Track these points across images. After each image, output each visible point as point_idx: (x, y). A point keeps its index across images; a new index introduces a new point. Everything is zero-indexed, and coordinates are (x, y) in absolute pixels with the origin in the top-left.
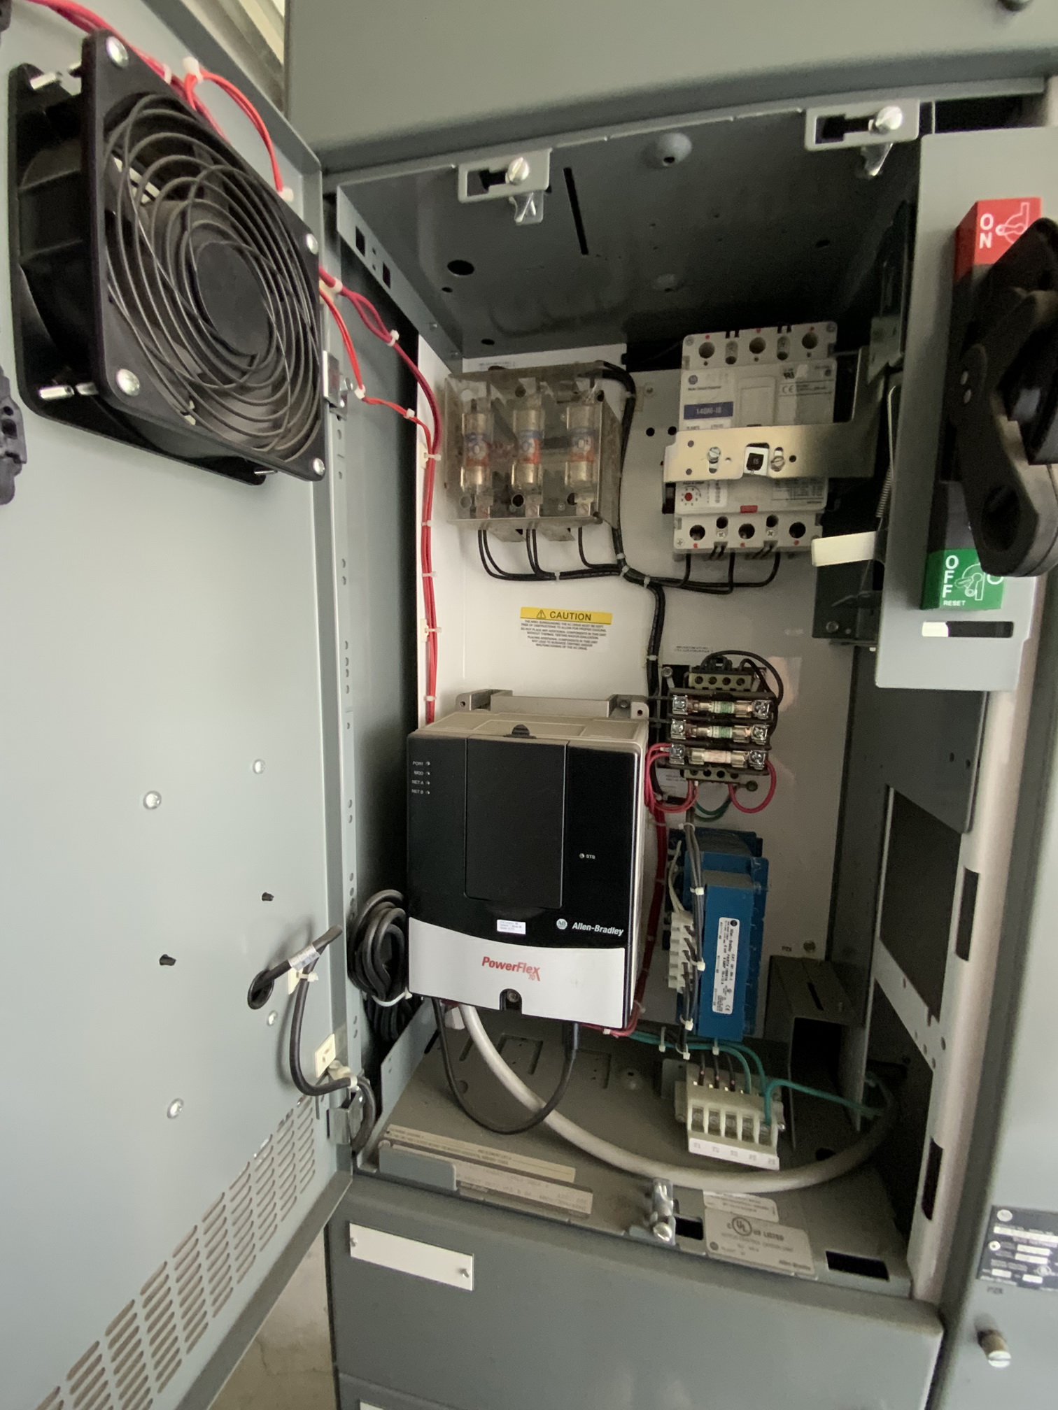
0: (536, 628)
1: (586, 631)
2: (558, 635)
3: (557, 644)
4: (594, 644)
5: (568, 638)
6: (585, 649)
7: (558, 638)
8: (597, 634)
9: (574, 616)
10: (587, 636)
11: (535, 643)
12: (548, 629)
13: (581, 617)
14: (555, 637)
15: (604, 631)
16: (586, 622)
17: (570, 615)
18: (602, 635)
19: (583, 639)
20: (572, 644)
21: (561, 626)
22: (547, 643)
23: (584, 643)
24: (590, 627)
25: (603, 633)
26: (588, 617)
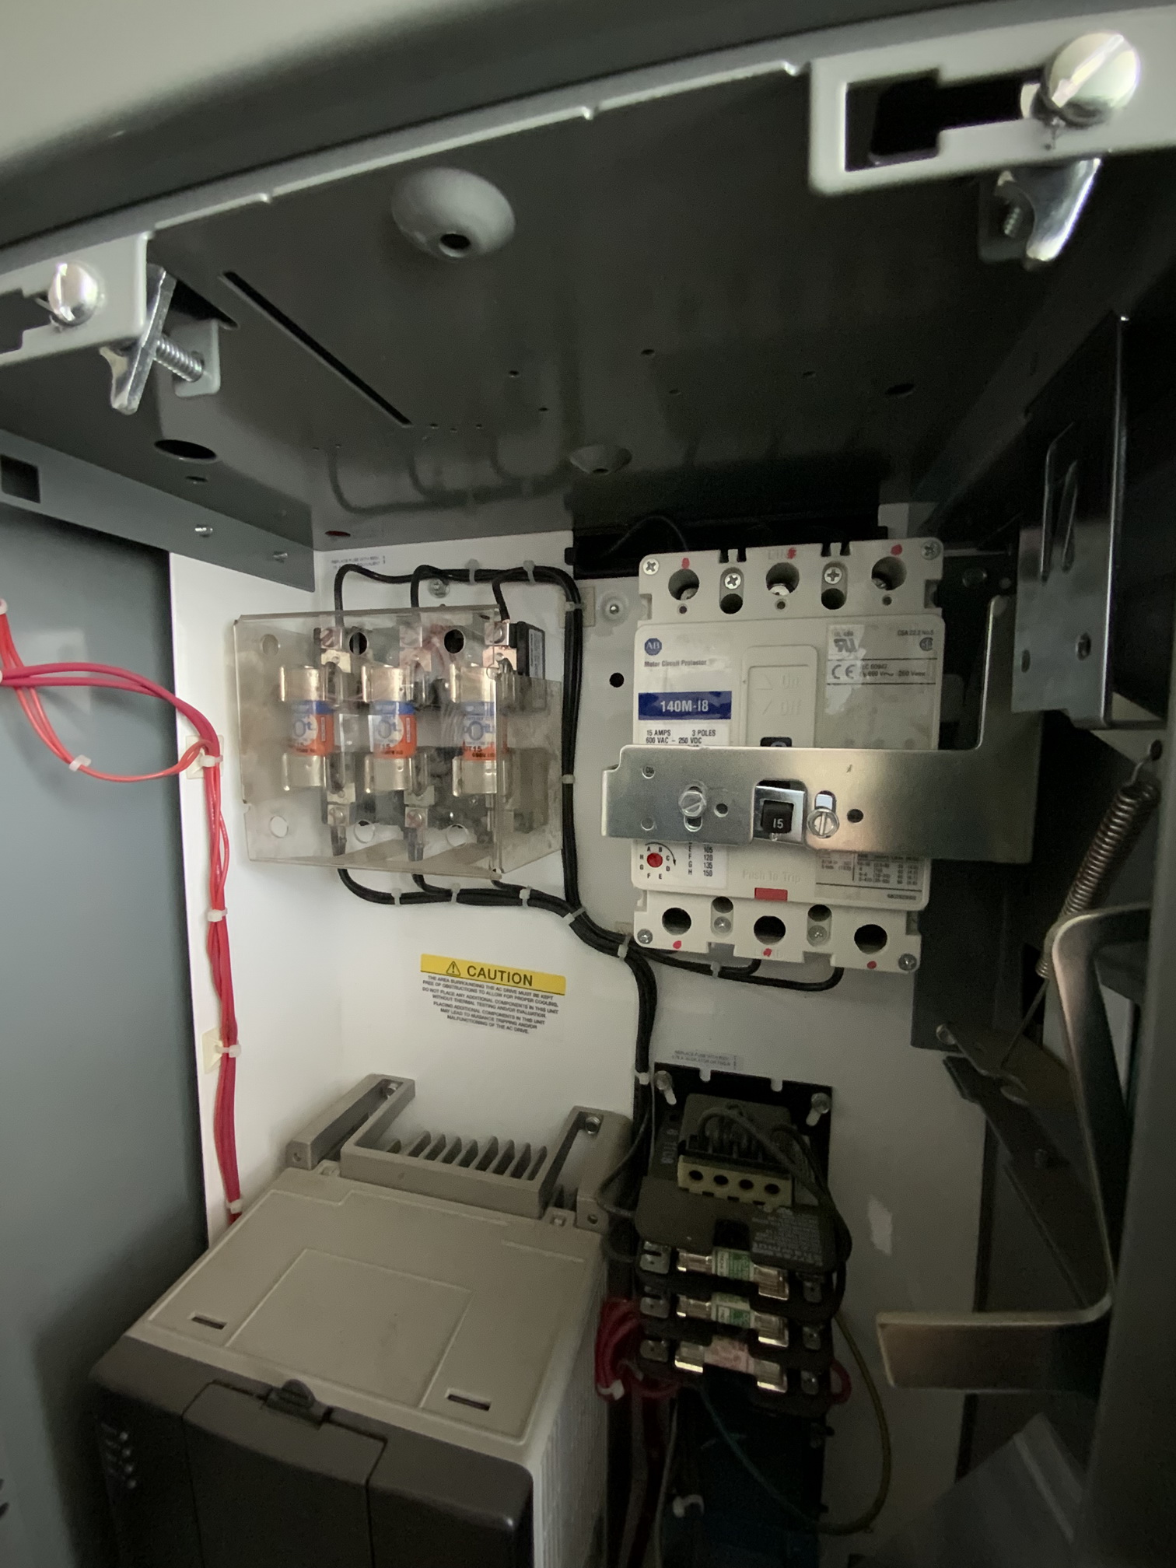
0: (446, 990)
1: (526, 1003)
2: (480, 1004)
3: (479, 1021)
4: (538, 1025)
5: (497, 1011)
6: (526, 1031)
7: (481, 1009)
8: (544, 1010)
9: (505, 976)
10: (528, 1010)
11: (445, 1014)
12: (466, 993)
13: (517, 978)
14: (476, 1007)
15: (555, 1005)
16: (522, 988)
17: (499, 974)
18: (551, 1011)
19: (521, 1015)
20: (505, 1022)
21: (486, 990)
22: (463, 1016)
23: (522, 1021)
24: (532, 997)
25: (553, 1008)
26: (527, 980)
